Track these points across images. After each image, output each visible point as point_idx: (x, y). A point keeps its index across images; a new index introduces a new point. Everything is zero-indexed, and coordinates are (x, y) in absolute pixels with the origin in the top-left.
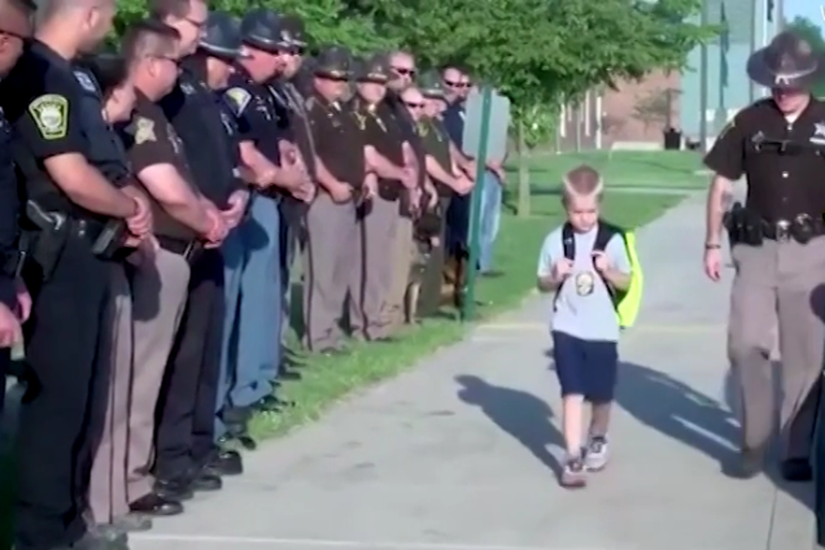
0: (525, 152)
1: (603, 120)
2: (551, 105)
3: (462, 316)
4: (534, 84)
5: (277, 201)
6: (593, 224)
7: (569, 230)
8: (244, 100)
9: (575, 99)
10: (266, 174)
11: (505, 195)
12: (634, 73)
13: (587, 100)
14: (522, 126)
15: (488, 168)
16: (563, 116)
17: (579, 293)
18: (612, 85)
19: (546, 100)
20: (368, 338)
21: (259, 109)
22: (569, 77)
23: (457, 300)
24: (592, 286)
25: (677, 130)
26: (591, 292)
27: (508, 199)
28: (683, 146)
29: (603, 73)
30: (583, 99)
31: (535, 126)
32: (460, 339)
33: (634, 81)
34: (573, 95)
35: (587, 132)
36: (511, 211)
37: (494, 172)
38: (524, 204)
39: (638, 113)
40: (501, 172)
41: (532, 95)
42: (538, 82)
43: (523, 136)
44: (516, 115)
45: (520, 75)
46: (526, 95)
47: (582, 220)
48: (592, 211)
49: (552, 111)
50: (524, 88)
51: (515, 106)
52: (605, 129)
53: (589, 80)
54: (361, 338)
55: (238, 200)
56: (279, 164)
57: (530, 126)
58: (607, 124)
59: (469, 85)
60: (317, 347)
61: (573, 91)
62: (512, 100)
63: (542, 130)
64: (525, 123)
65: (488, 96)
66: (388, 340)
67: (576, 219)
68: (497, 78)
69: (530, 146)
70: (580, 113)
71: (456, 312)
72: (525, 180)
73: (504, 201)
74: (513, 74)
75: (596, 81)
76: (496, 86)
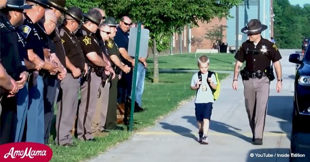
0: (156, 54)
1: (192, 39)
2: (168, 33)
3: (128, 129)
4: (160, 23)
5: (42, 76)
6: (206, 71)
7: (200, 73)
8: (29, 31)
9: (179, 30)
10: (39, 64)
11: (148, 73)
12: (206, 18)
13: (185, 30)
14: (155, 43)
15: (139, 61)
16: (174, 37)
17: (203, 91)
18: (196, 24)
19: (166, 30)
20: (85, 139)
21: (35, 34)
22: (176, 20)
23: (126, 121)
24: (207, 88)
25: (226, 44)
26: (206, 90)
27: (149, 75)
28: (228, 52)
29: (192, 19)
30: (183, 30)
31: (161, 42)
32: (127, 139)
33: (206, 22)
34: (178, 28)
35: (185, 45)
36: (150, 81)
37: (143, 63)
38: (156, 77)
39: (208, 36)
40: (145, 63)
41: (160, 28)
42: (162, 22)
43: (156, 47)
44: (152, 37)
45: (154, 19)
46: (157, 28)
47: (203, 70)
48: (206, 67)
49: (169, 35)
50: (156, 25)
51: (152, 33)
52: (193, 43)
53: (185, 21)
54: (82, 139)
55: (24, 76)
56: (43, 60)
57: (159, 42)
58: (193, 41)
59: (131, 24)
60: (61, 143)
61: (178, 26)
62: (151, 31)
63: (164, 44)
64: (156, 41)
65: (139, 29)
66: (94, 140)
67: (202, 70)
68: (144, 20)
69: (159, 51)
70: (182, 36)
71: (125, 127)
72: (156, 66)
73: (146, 76)
74: (151, 19)
75: (189, 22)
76: (143, 24)
